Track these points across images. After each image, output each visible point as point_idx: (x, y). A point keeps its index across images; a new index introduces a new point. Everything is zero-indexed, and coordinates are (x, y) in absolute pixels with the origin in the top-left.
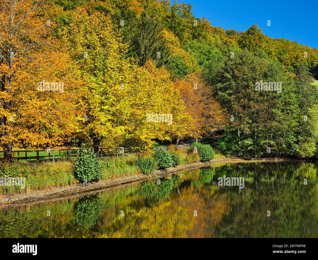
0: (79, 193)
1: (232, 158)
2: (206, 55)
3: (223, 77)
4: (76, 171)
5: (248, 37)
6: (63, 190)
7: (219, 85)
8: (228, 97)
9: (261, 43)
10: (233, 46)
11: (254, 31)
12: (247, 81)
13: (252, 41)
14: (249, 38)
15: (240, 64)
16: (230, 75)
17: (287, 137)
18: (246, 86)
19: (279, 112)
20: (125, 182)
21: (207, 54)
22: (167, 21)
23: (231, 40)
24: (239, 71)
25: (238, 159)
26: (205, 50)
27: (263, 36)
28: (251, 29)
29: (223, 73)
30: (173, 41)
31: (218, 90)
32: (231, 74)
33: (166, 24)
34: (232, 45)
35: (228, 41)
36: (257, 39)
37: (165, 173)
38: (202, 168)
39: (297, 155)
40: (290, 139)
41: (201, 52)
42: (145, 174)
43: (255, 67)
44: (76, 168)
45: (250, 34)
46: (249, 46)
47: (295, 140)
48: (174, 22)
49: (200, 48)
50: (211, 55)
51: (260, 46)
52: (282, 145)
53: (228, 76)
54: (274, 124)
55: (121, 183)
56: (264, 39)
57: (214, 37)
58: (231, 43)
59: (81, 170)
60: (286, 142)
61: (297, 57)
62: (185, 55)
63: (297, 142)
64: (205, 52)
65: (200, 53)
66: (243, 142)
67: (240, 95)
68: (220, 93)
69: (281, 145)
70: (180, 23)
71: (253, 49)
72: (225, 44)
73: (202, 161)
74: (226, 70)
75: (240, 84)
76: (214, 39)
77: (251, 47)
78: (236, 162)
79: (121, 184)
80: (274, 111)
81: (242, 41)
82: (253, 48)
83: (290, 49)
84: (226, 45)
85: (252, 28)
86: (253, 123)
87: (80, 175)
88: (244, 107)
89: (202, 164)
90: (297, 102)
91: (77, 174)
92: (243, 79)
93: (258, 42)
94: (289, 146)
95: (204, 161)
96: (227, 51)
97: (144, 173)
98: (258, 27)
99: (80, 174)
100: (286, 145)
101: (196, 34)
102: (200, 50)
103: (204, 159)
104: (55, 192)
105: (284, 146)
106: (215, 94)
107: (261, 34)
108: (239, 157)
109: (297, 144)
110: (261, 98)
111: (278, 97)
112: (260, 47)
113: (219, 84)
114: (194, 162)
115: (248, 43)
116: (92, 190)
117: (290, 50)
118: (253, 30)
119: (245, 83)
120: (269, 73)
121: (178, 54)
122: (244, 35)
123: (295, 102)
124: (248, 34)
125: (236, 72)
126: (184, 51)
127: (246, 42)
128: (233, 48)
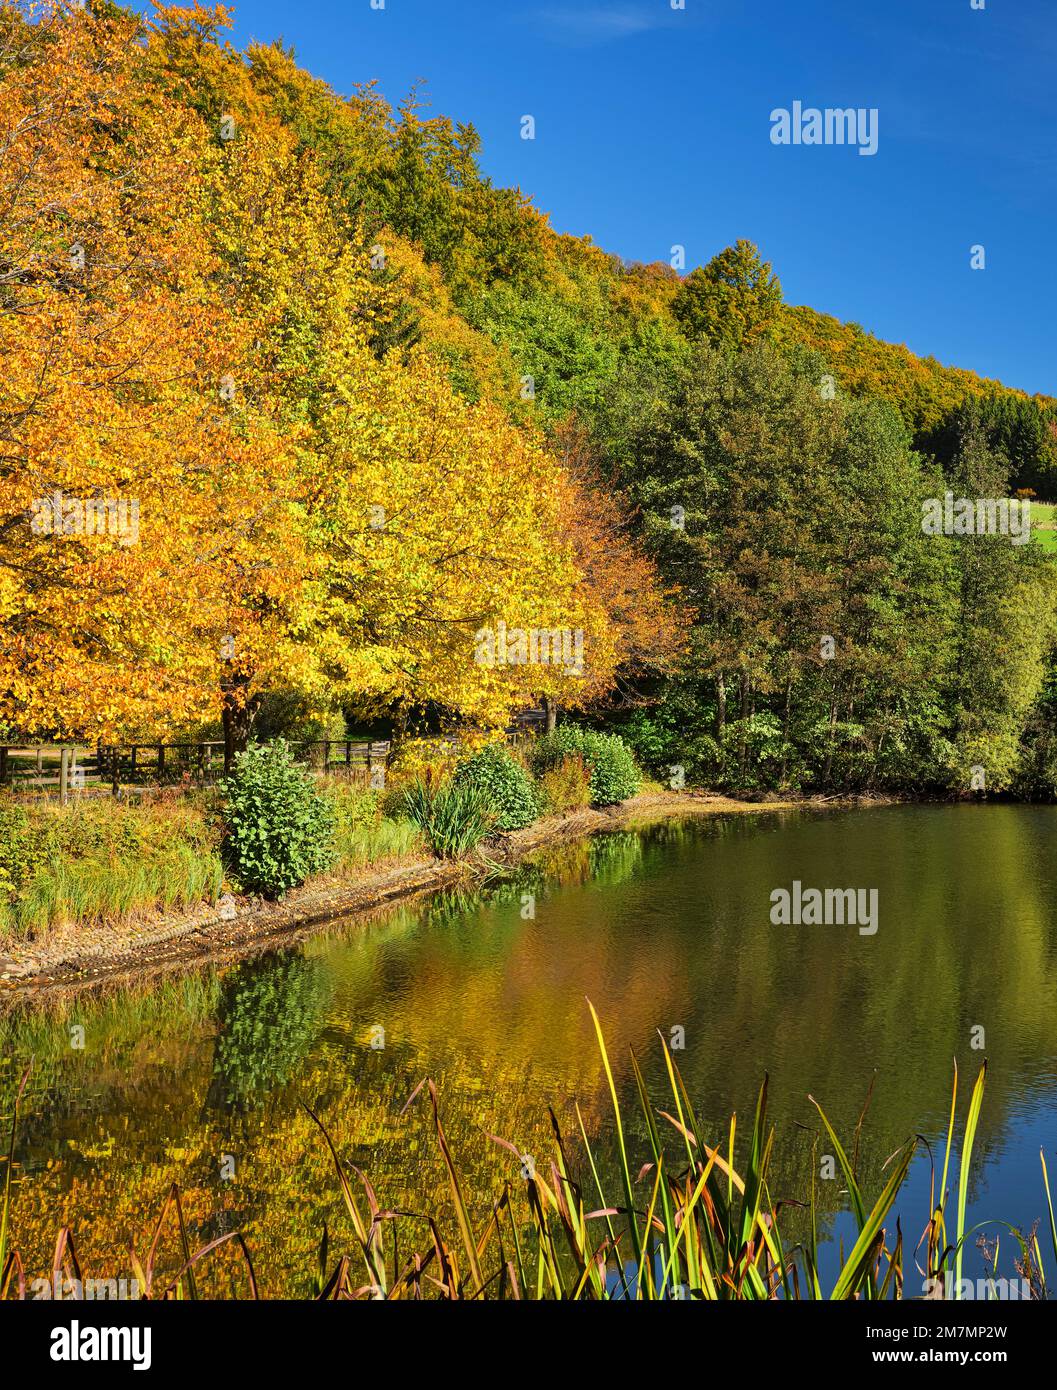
0: (259, 937)
1: (692, 795)
2: (558, 354)
3: (665, 452)
4: (232, 838)
5: (715, 290)
6: (195, 924)
7: (652, 486)
8: (688, 539)
9: (771, 320)
10: (655, 323)
11: (740, 268)
12: (766, 473)
13: (732, 310)
14: (718, 295)
15: (737, 403)
16: (698, 448)
17: (914, 712)
18: (763, 494)
19: (887, 610)
20: (397, 889)
21: (562, 348)
22: (382, 189)
23: (645, 298)
24: (734, 432)
25: (718, 799)
26: (552, 330)
27: (777, 292)
28: (727, 257)
29: (666, 437)
30: (418, 280)
31: (646, 506)
32: (703, 442)
33: (379, 203)
34: (650, 318)
35: (634, 299)
36: (753, 303)
37: (503, 853)
38: (598, 833)
39: (948, 782)
40: (925, 717)
41: (537, 341)
42: (441, 858)
43: (798, 421)
44: (233, 829)
45: (724, 280)
46: (717, 328)
47: (944, 721)
48: (416, 200)
49: (533, 321)
50: (580, 358)
51: (765, 332)
52: (894, 742)
53: (690, 448)
54: (867, 656)
55: (385, 892)
56: (778, 307)
57: (573, 277)
58: (646, 309)
59: (257, 835)
60: (908, 730)
61: (860, 386)
62: (472, 345)
63: (950, 733)
64: (551, 341)
65: (533, 345)
66: (740, 729)
67: (738, 534)
68: (654, 520)
69: (889, 741)
70: (439, 207)
71: (734, 343)
72: (619, 310)
73: (596, 806)
74: (682, 426)
75: (738, 486)
76: (575, 286)
77: (728, 333)
78: (708, 809)
79: (386, 896)
80: (873, 601)
81: (687, 308)
82: (736, 341)
83: (834, 352)
84: (626, 317)
85: (733, 253)
86: (786, 648)
87: (251, 859)
88: (752, 581)
89: (600, 819)
90: (956, 571)
91: (237, 854)
92: (752, 465)
93: (755, 317)
94: (921, 744)
95: (603, 806)
96: (631, 343)
97: (437, 854)
98: (755, 254)
99: (252, 855)
100: (906, 743)
101: (502, 260)
102: (530, 330)
103: (605, 797)
104: (165, 935)
105: (901, 746)
106: (635, 525)
107: (768, 283)
108: (724, 789)
109: (952, 739)
110: (820, 550)
111: (890, 546)
112: (765, 335)
113: (653, 484)
114: (573, 808)
115: (715, 317)
116: (298, 924)
117: (834, 357)
118: (735, 263)
119: (762, 484)
120: (855, 449)
121: (445, 341)
122: (697, 283)
123: (950, 570)
124: (715, 280)
125: (723, 435)
126: (467, 333)
127: (708, 310)
128: (655, 330)
